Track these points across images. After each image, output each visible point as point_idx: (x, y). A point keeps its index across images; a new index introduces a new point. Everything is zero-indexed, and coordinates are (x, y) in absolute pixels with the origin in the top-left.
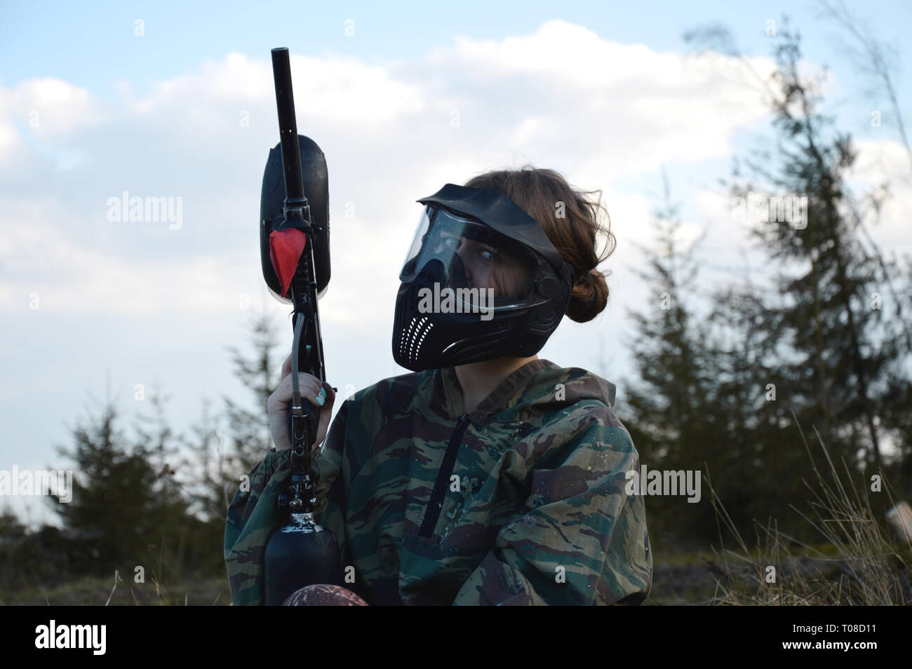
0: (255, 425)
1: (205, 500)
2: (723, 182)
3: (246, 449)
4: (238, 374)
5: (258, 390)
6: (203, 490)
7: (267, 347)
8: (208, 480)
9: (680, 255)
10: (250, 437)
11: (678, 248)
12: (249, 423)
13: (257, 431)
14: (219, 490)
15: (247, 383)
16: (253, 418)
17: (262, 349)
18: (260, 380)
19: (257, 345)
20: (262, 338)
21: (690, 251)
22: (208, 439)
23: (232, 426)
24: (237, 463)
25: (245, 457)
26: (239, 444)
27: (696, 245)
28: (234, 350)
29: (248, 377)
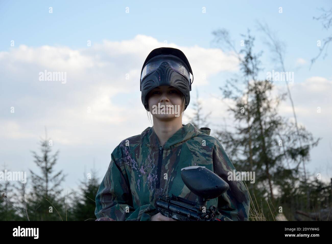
0: (41, 181)
1: (22, 209)
2: (221, 89)
3: (38, 190)
4: (36, 162)
5: (43, 168)
6: (21, 206)
7: (47, 152)
8: (23, 202)
9: (202, 120)
10: (39, 186)
11: (201, 117)
12: (39, 180)
13: (42, 183)
14: (28, 205)
15: (38, 165)
16: (41, 178)
17: (45, 153)
18: (44, 164)
19: (43, 151)
20: (44, 148)
21: (205, 118)
22: (24, 186)
23: (33, 182)
24: (34, 195)
25: (37, 193)
26: (35, 188)
27: (208, 115)
28: (34, 153)
29: (39, 163)
